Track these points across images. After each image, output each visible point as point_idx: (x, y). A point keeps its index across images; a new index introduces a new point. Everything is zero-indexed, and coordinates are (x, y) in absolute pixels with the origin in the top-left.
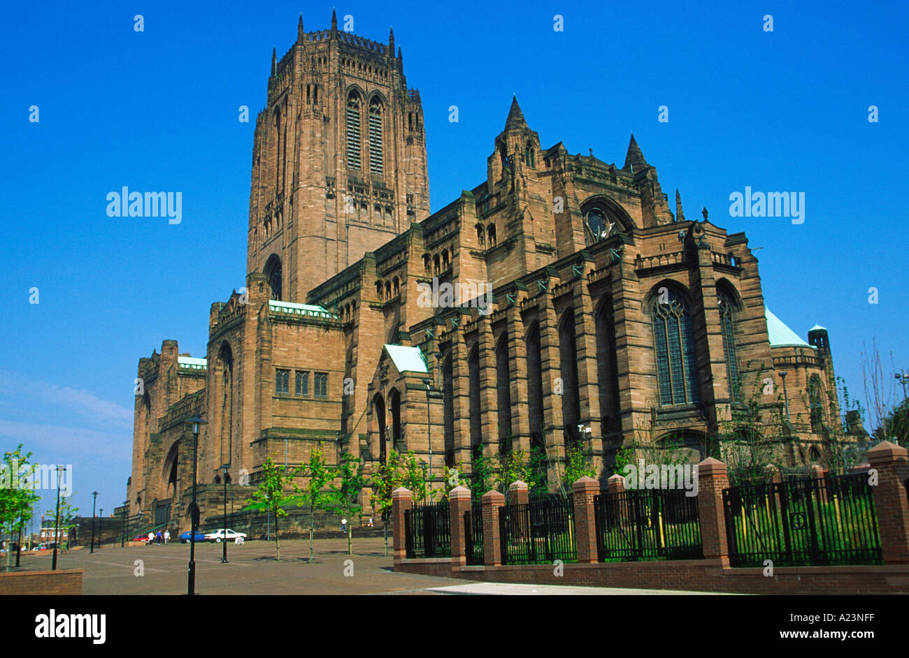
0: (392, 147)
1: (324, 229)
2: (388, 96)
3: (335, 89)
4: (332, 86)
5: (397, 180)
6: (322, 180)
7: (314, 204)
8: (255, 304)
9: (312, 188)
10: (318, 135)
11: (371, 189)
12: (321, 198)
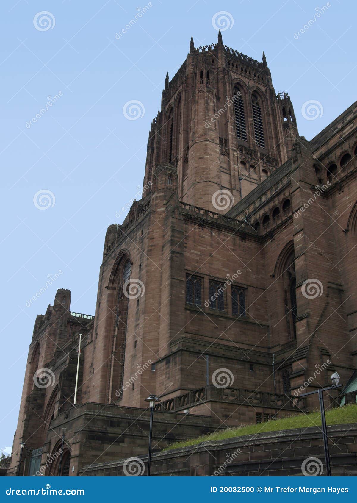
0: (272, 128)
1: (219, 177)
2: (266, 92)
3: (224, 77)
4: (221, 75)
5: (279, 152)
6: (216, 138)
7: (210, 155)
8: (163, 194)
9: (208, 142)
10: (211, 104)
11: (259, 154)
12: (216, 152)
